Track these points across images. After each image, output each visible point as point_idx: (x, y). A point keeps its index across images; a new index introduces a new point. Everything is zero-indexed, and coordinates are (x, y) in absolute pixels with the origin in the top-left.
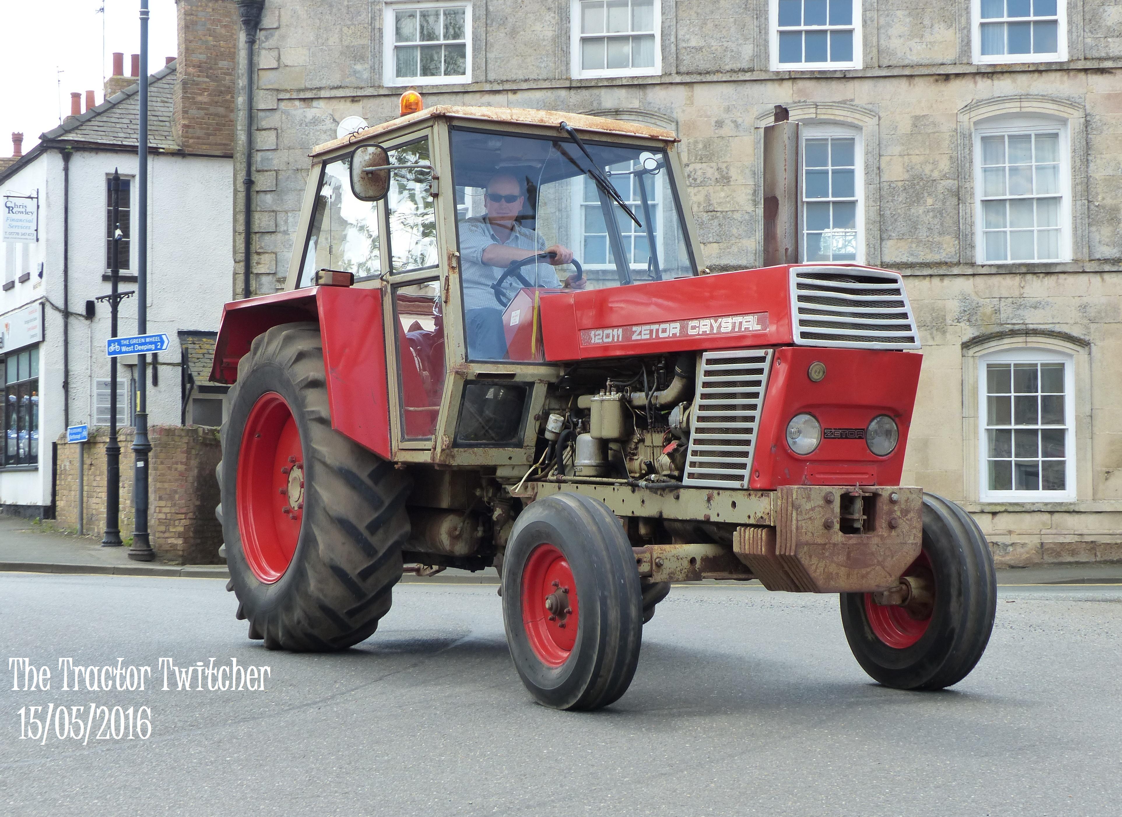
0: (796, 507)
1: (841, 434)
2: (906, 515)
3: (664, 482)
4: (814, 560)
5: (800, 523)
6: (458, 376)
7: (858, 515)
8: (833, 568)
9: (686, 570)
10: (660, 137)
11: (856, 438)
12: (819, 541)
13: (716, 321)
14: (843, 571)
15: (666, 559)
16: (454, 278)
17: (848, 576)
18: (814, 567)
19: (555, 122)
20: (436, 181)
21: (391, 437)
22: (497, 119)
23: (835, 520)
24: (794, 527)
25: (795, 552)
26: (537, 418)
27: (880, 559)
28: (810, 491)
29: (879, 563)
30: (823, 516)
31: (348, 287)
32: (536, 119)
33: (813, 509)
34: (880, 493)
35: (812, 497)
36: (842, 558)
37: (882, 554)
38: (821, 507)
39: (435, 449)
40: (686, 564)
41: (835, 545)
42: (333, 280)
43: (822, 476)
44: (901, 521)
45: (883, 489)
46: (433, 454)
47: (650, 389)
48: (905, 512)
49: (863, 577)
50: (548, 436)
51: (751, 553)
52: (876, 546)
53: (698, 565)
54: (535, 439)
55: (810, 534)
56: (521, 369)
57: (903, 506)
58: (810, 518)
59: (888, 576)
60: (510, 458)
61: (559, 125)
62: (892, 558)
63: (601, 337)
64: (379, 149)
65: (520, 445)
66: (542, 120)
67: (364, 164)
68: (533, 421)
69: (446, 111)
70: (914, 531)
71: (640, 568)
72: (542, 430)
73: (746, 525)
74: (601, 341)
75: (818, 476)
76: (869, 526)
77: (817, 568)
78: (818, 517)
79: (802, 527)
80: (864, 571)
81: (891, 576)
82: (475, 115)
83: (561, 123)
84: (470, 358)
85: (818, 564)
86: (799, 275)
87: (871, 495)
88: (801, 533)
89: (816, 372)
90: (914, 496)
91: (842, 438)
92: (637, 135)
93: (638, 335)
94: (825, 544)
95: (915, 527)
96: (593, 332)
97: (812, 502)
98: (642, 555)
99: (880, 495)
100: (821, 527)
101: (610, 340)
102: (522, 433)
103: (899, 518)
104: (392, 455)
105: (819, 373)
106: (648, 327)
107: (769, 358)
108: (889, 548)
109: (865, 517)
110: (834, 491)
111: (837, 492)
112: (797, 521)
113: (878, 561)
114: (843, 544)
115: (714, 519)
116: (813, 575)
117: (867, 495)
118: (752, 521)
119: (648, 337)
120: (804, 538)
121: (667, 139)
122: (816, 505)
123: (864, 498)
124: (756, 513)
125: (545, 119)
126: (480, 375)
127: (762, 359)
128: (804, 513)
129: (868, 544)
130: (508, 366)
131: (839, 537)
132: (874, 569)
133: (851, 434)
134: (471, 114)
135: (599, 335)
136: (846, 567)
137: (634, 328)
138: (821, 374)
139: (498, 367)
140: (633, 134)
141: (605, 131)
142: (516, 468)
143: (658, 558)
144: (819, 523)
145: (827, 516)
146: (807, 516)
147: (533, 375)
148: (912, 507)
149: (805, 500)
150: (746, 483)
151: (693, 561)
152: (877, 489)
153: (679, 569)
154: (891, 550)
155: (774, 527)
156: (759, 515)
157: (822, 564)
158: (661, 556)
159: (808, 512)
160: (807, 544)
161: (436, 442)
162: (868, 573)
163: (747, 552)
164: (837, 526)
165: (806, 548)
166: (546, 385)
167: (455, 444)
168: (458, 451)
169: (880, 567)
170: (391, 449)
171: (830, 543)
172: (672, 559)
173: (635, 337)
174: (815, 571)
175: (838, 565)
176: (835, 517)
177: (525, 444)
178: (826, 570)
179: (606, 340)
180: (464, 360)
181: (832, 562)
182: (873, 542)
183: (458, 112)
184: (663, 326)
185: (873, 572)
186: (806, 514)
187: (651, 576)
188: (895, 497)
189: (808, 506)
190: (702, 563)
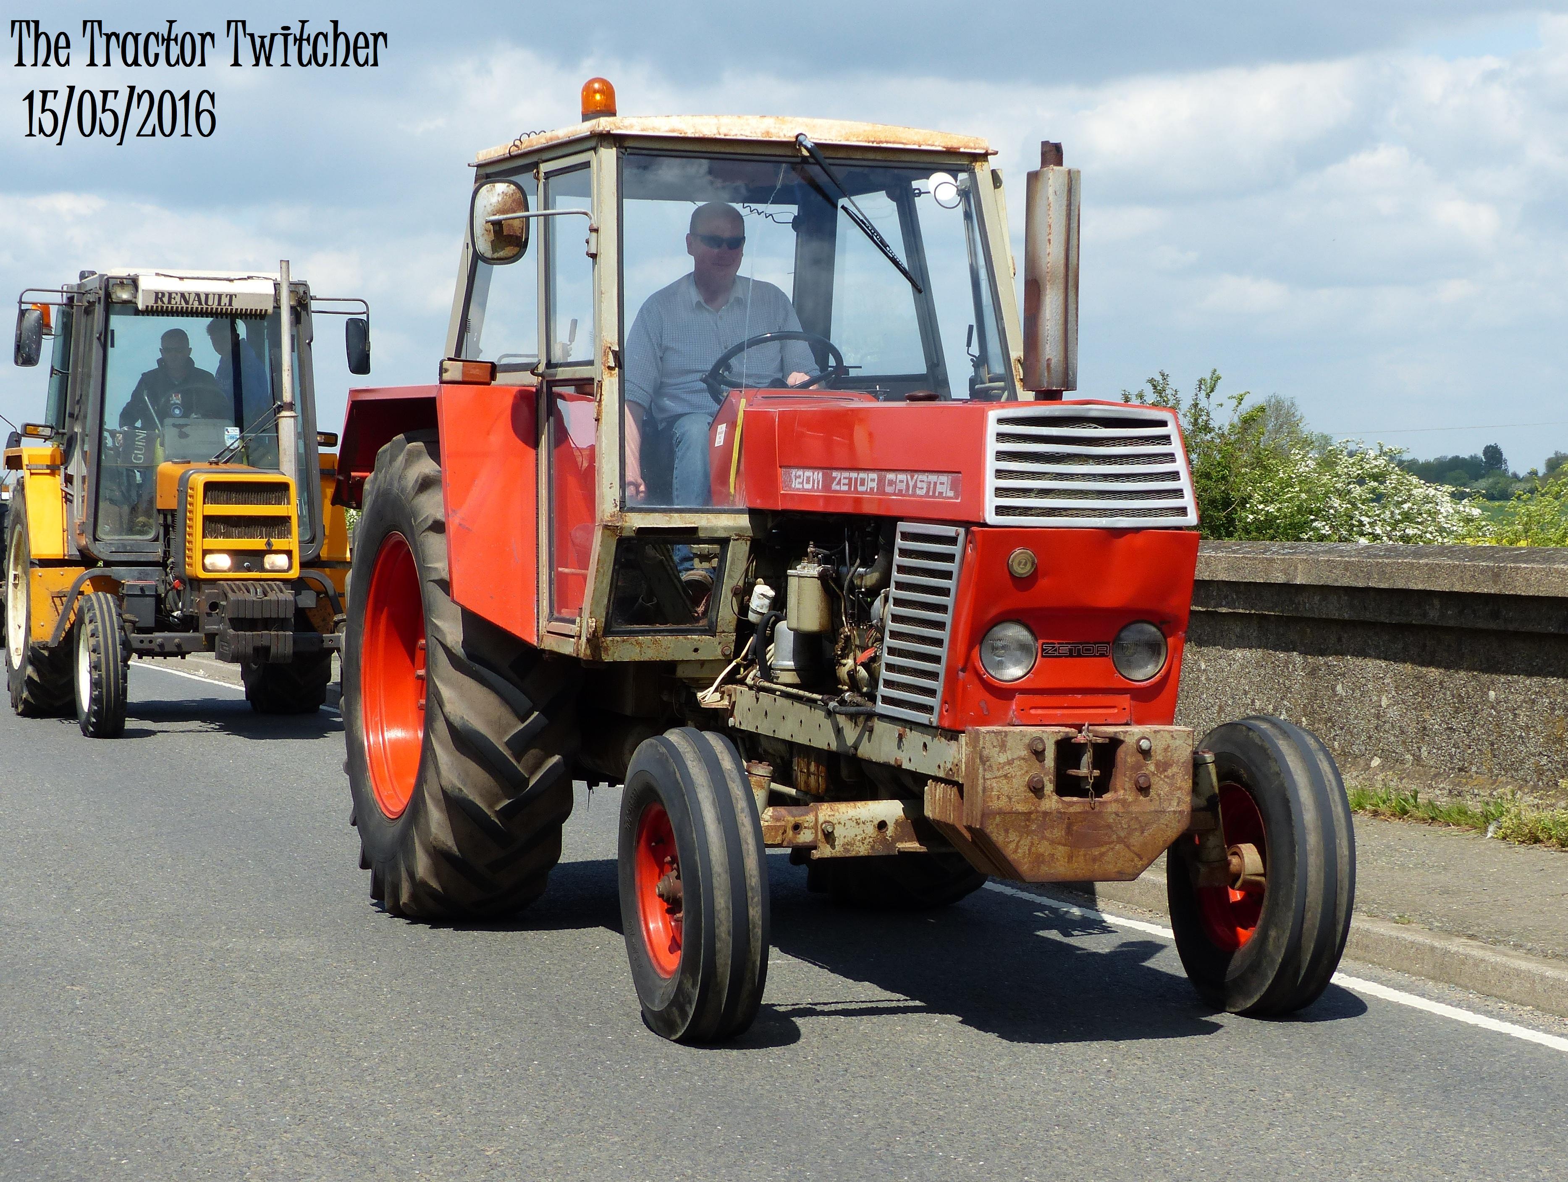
0: (984, 760)
1: (1070, 650)
2: (1165, 771)
3: (858, 705)
4: (1013, 836)
5: (988, 782)
6: (608, 532)
7: (1085, 769)
8: (1044, 848)
9: (871, 840)
10: (962, 150)
11: (1095, 656)
12: (1021, 808)
13: (912, 478)
14: (1061, 851)
15: (839, 823)
16: (611, 383)
17: (1070, 858)
18: (1012, 846)
19: (789, 134)
20: (594, 234)
21: (538, 612)
22: (693, 136)
23: (1046, 780)
24: (980, 789)
25: (981, 824)
26: (736, 592)
27: (1122, 834)
28: (1006, 736)
29: (1120, 840)
30: (1027, 772)
31: (489, 384)
32: (758, 131)
33: (1010, 762)
34: (1122, 738)
35: (1009, 744)
36: (1058, 833)
37: (1125, 826)
38: (1024, 759)
39: (580, 637)
40: (871, 830)
41: (1045, 814)
42: (464, 374)
43: (1040, 712)
44: (1157, 779)
45: (1127, 732)
46: (577, 644)
47: (852, 565)
48: (1163, 766)
49: (1094, 860)
50: (752, 617)
52: (1114, 816)
53: (890, 831)
54: (734, 623)
55: (1004, 799)
56: (708, 519)
57: (1160, 758)
58: (1006, 776)
59: (1136, 859)
60: (696, 650)
61: (794, 140)
62: (1143, 833)
63: (801, 480)
64: (513, 187)
65: (711, 630)
66: (768, 133)
67: (489, 210)
68: (730, 595)
69: (613, 127)
70: (1178, 794)
71: (798, 836)
72: (744, 608)
73: (937, 779)
74: (801, 487)
75: (1033, 711)
76: (1102, 786)
77: (1017, 846)
78: (1019, 773)
79: (992, 788)
80: (1096, 852)
81: (1141, 859)
82: (659, 130)
83: (797, 137)
84: (629, 504)
85: (1019, 842)
86: (1001, 421)
87: (1107, 741)
88: (990, 797)
89: (1019, 563)
90: (1178, 742)
91: (1071, 656)
92: (923, 147)
93: (838, 484)
94: (1030, 813)
95: (1180, 788)
96: (794, 472)
97: (1009, 752)
98: (802, 818)
99: (1121, 742)
100: (1022, 789)
101: (809, 486)
102: (714, 613)
103: (1154, 774)
104: (538, 639)
105: (1025, 564)
106: (847, 474)
107: (961, 539)
108: (1137, 818)
109: (1096, 773)
110: (1045, 736)
111: (1050, 735)
112: (984, 779)
113: (1119, 837)
114: (1060, 813)
115: (906, 765)
116: (1012, 857)
117: (1100, 741)
118: (941, 774)
119: (846, 488)
120: (995, 805)
121: (973, 151)
122: (1015, 757)
123: (1095, 746)
124: (945, 763)
125: (772, 130)
126: (640, 530)
127: (952, 541)
128: (995, 767)
129: (1100, 812)
130: (688, 515)
131: (1052, 802)
132: (1113, 849)
133: (1086, 650)
134: (653, 129)
135: (800, 477)
136: (1064, 845)
137: (834, 474)
138: (1029, 566)
139: (671, 518)
140: (916, 147)
141: (870, 144)
142: (706, 665)
143: (825, 822)
144: (1020, 782)
145: (1033, 773)
146: (1001, 773)
147: (726, 529)
148: (1176, 759)
149: (997, 749)
150: (935, 718)
151: (882, 825)
152: (1116, 733)
153: (859, 838)
154: (1140, 822)
155: (962, 785)
156: (949, 766)
157: (1026, 842)
158: (830, 819)
159: (1001, 766)
160: (1000, 812)
161: (581, 627)
162: (1102, 854)
163: (938, 818)
164: (1049, 787)
165: (998, 819)
166: (749, 543)
167: (608, 630)
168: (613, 641)
169: (1122, 846)
170: (538, 630)
171: (1037, 812)
172: (848, 823)
173: (834, 487)
174: (1015, 851)
175: (1052, 842)
176: (1046, 774)
177: (719, 629)
178: (1033, 849)
179: (807, 486)
180: (618, 508)
181: (1044, 838)
182: (1109, 810)
183: (632, 126)
184: (862, 475)
185: (1110, 853)
186: (998, 770)
187: (815, 848)
188: (1144, 744)
189: (1003, 758)
190: (896, 829)
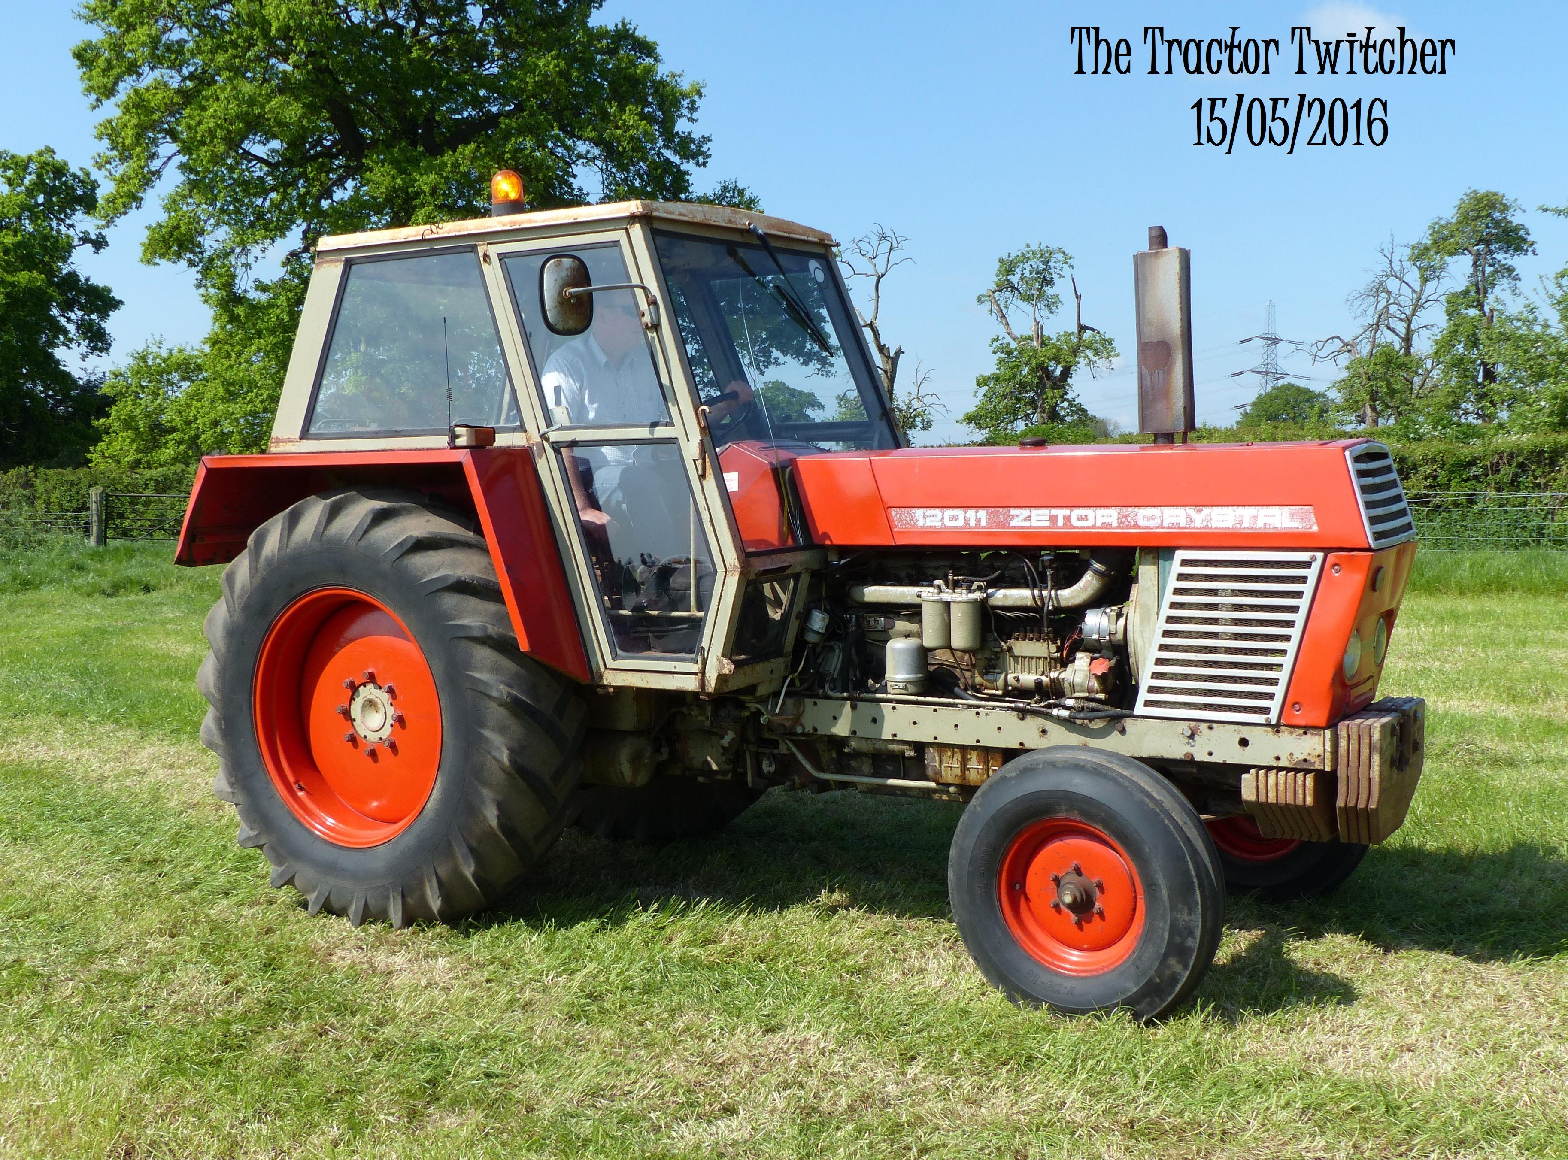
0: (1379, 750)
3: (1095, 710)
6: (743, 577)
16: (708, 443)
19: (742, 223)
20: (652, 307)
25: (1378, 804)
26: (798, 616)
32: (725, 218)
33: (1386, 749)
35: (1386, 734)
38: (1390, 744)
39: (703, 673)
42: (476, 438)
46: (702, 680)
48: (1419, 730)
50: (810, 637)
51: (1282, 800)
54: (793, 644)
56: (791, 557)
61: (747, 228)
63: (938, 519)
65: (780, 653)
66: (730, 221)
68: (794, 621)
73: (1269, 769)
74: (939, 524)
78: (1388, 756)
79: (1382, 773)
82: (674, 214)
83: (749, 225)
88: (1382, 780)
92: (808, 238)
93: (1025, 520)
97: (1386, 740)
101: (957, 524)
104: (593, 677)
106: (1045, 511)
107: (1315, 565)
112: (1380, 766)
115: (1201, 758)
118: (1283, 764)
124: (1291, 754)
127: (1307, 565)
131: (1395, 775)
134: (671, 213)
135: (933, 516)
137: (1013, 512)
139: (772, 559)
140: (805, 238)
144: (1388, 763)
145: (1392, 753)
147: (800, 564)
150: (1273, 717)
155: (1333, 773)
156: (1300, 757)
160: (1383, 791)
161: (703, 664)
163: (1272, 799)
166: (810, 574)
170: (591, 669)
173: (1015, 523)
177: (785, 651)
179: (952, 524)
180: (744, 554)
184: (1080, 512)
